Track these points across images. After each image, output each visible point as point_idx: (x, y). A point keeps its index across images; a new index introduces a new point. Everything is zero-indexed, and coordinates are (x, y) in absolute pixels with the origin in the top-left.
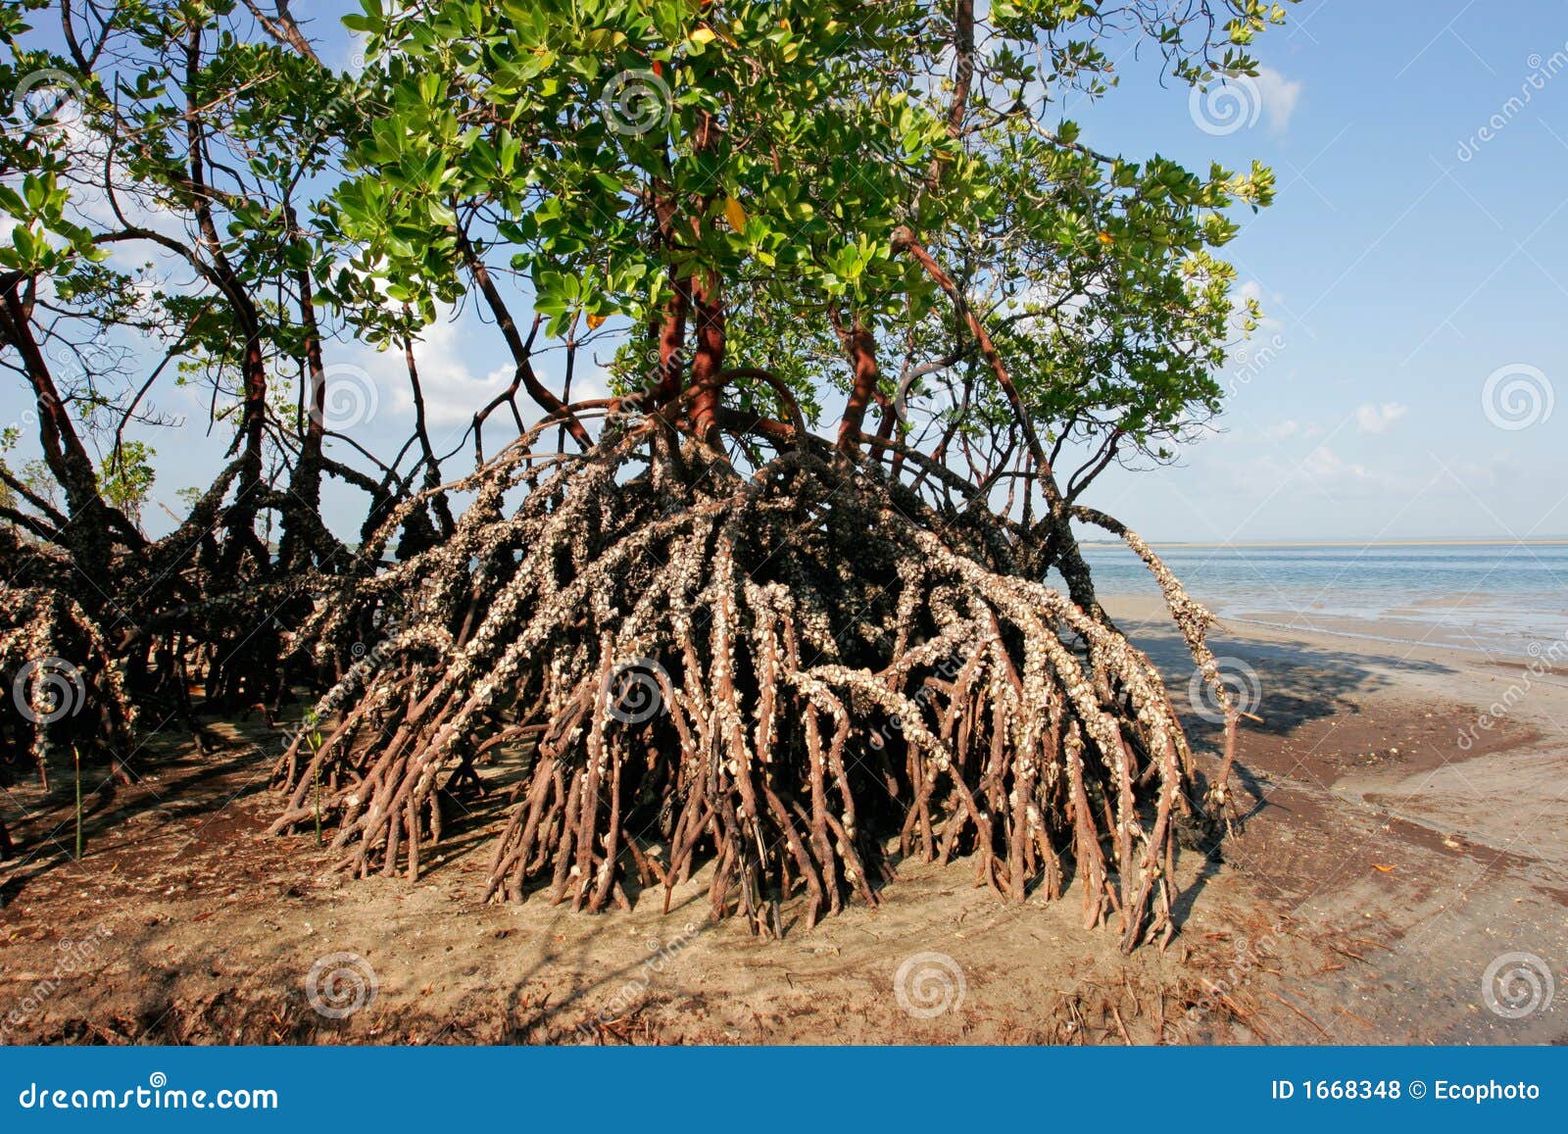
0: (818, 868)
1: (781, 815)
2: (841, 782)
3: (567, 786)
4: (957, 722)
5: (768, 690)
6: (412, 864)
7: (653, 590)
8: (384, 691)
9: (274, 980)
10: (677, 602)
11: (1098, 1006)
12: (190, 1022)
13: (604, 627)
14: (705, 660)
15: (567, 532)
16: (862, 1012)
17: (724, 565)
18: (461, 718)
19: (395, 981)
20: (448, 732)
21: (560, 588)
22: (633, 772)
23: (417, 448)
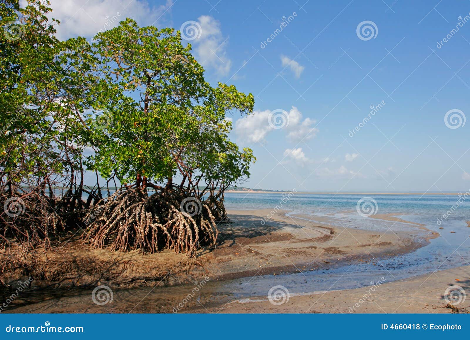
0: (152, 248)
1: (148, 241)
2: (156, 238)
3: (121, 239)
4: (174, 231)
5: (148, 226)
6: (101, 247)
7: (134, 213)
8: (97, 226)
9: (87, 258)
10: (137, 215)
11: (183, 263)
12: (78, 262)
13: (127, 218)
14: (140, 222)
15: (123, 205)
16: (154, 262)
17: (143, 210)
18: (108, 229)
19: (101, 258)
20: (107, 231)
21: (121, 213)
22: (130, 237)
23: (97, 186)
